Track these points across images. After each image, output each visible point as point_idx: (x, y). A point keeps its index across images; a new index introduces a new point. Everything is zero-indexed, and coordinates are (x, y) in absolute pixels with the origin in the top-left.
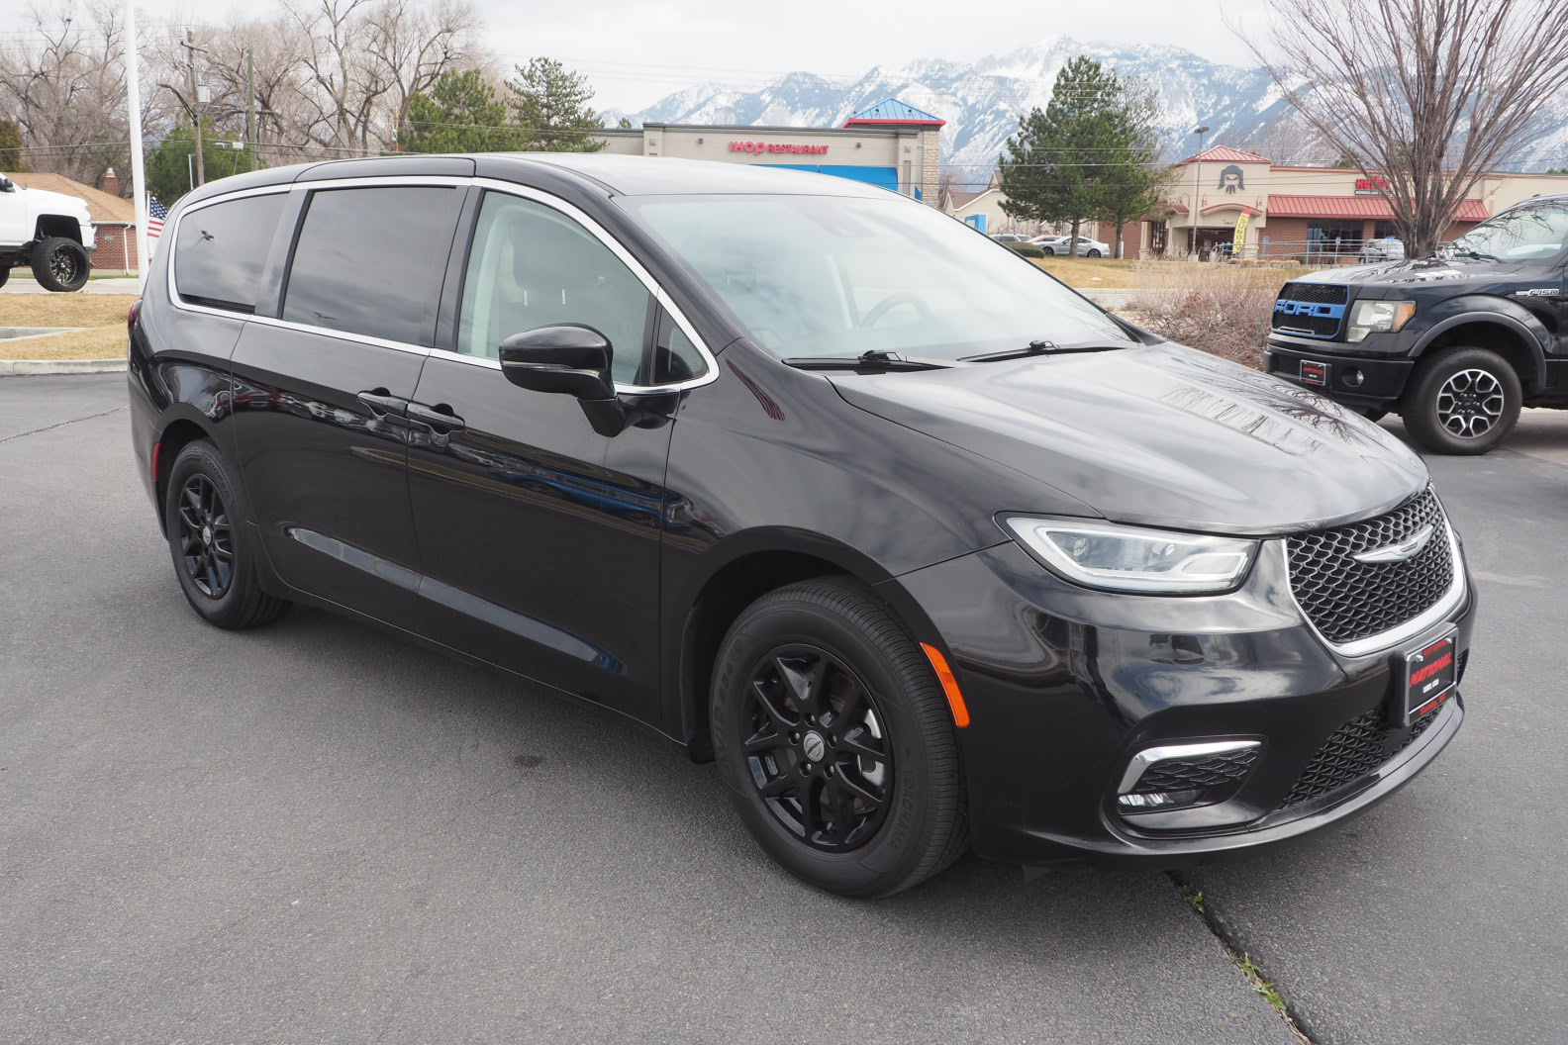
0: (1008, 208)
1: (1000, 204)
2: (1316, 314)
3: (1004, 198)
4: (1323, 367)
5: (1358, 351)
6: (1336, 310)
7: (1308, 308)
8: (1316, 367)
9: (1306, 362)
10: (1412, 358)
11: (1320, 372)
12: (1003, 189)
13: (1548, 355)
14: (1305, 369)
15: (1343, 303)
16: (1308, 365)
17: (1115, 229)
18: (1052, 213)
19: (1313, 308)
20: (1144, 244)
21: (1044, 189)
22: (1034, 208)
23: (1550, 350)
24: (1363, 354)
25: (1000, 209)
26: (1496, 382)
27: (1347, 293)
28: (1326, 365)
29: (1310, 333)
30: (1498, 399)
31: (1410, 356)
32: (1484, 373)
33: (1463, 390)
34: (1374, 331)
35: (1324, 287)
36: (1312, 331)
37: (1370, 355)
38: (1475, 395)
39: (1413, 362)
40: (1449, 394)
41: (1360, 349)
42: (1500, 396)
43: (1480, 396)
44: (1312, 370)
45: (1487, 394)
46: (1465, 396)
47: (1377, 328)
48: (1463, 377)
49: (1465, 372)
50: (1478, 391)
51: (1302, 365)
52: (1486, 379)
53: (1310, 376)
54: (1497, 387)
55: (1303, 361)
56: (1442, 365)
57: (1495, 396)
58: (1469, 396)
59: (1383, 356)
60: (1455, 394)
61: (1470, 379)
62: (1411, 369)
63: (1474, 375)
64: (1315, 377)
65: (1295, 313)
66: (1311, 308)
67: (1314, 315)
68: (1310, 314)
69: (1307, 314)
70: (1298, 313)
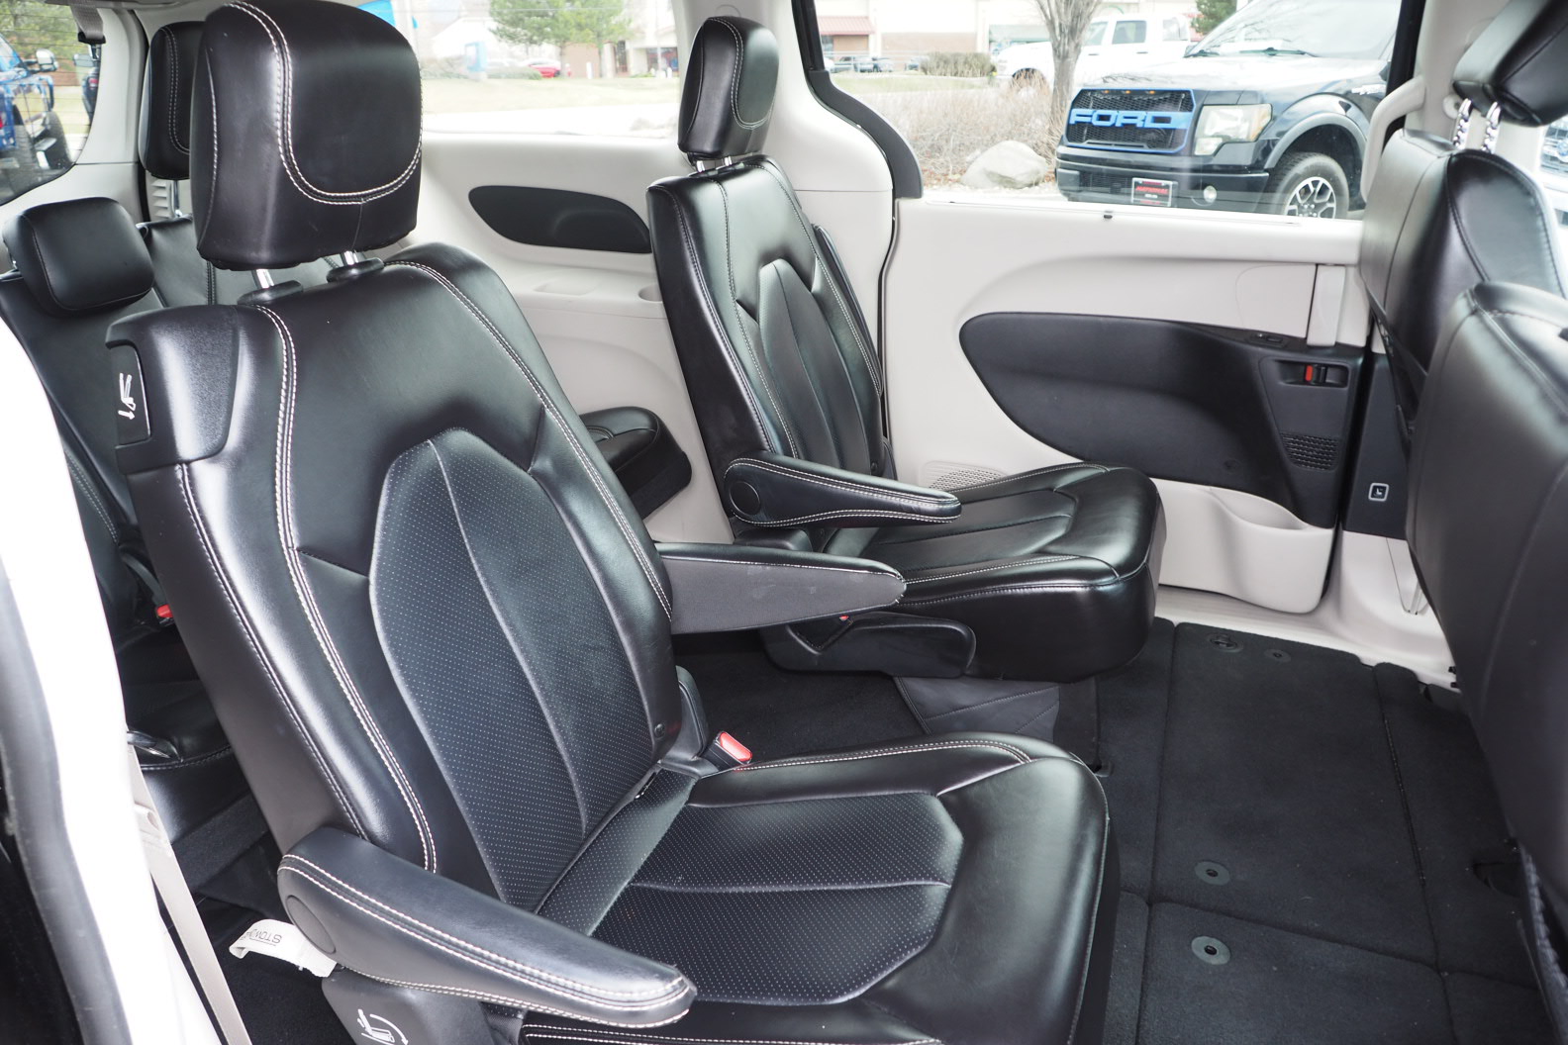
0: (501, 34)
1: (490, 30)
2: (1149, 124)
3: (494, 25)
4: (1167, 187)
5: (1211, 166)
6: (1179, 119)
7: (1135, 118)
8: (1159, 186)
9: (1141, 180)
10: (1268, 170)
11: (1163, 191)
12: (491, 14)
14: (1138, 188)
15: (1190, 110)
16: (1144, 185)
17: (597, 50)
18: (537, 36)
19: (1144, 119)
20: (609, 65)
21: (529, 15)
22: (522, 33)
25: (492, 35)
26: (1331, 190)
27: (1190, 98)
28: (1170, 183)
29: (1142, 147)
30: (1332, 209)
31: (1266, 167)
32: (1322, 181)
33: (1305, 201)
34: (1227, 141)
35: (1152, 92)
36: (1145, 145)
37: (1225, 169)
38: (1313, 206)
39: (1267, 174)
40: (1295, 207)
41: (1212, 163)
42: (1333, 205)
43: (1318, 206)
44: (1151, 190)
45: (1324, 204)
46: (1306, 206)
47: (1229, 137)
48: (1306, 188)
49: (1308, 181)
50: (1316, 201)
51: (1137, 184)
52: (1324, 188)
53: (1147, 196)
54: (1332, 195)
55: (1135, 179)
56: (1291, 175)
57: (1329, 205)
58: (1309, 207)
59: (1238, 169)
60: (1299, 206)
61: (1312, 189)
62: (1265, 181)
63: (1315, 183)
64: (1156, 197)
65: (1114, 125)
66: (1141, 117)
67: (1146, 126)
68: (1139, 124)
69: (1134, 125)
70: (1118, 124)
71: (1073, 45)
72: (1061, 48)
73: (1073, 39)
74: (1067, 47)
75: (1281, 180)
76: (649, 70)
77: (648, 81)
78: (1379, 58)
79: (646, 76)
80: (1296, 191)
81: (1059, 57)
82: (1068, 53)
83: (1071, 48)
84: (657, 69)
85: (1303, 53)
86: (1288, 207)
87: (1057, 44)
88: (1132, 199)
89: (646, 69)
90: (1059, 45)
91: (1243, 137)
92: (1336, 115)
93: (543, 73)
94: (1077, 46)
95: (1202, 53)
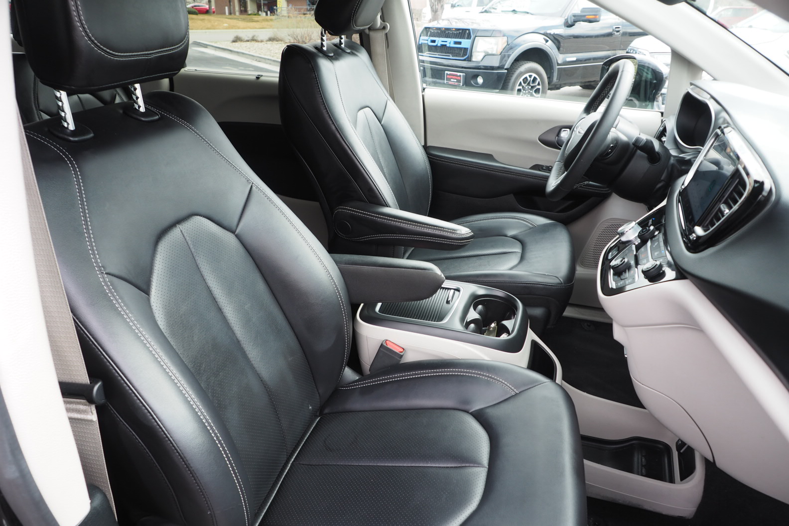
2: (453, 45)
4: (460, 76)
5: (480, 66)
6: (465, 43)
7: (446, 42)
8: (457, 76)
9: (449, 72)
10: (506, 69)
11: (458, 78)
13: (558, 64)
14: (448, 76)
15: (470, 39)
16: (450, 75)
19: (450, 42)
20: (237, 8)
23: (560, 62)
24: (482, 67)
26: (539, 80)
27: (470, 33)
28: (461, 74)
29: (449, 56)
30: (539, 89)
31: (505, 67)
32: (534, 75)
33: (526, 84)
34: (487, 55)
35: (454, 29)
36: (451, 55)
37: (486, 68)
38: (530, 87)
39: (506, 71)
40: (521, 87)
41: (480, 65)
42: (540, 87)
43: (532, 87)
44: (453, 77)
45: (535, 86)
46: (526, 87)
47: (488, 52)
48: (526, 78)
49: (527, 75)
50: (532, 85)
51: (447, 74)
52: (535, 79)
53: (452, 80)
54: (539, 82)
55: (446, 72)
56: (518, 72)
57: (538, 87)
58: (528, 88)
59: (492, 68)
60: (523, 87)
61: (529, 79)
62: (506, 74)
63: (530, 76)
64: (455, 80)
65: (437, 45)
66: (449, 42)
67: (451, 46)
68: (448, 45)
69: (446, 45)
70: (439, 45)
71: (440, 5)
72: (434, 7)
73: (440, 2)
74: (437, 6)
75: (513, 74)
76: (258, 11)
77: (255, 18)
78: (561, 17)
79: (255, 15)
80: (521, 80)
81: (433, 11)
82: (437, 10)
83: (439, 7)
84: (261, 11)
85: (528, 13)
86: (517, 87)
87: (432, 4)
88: (445, 81)
89: (256, 11)
90: (433, 6)
91: (494, 52)
92: (541, 44)
93: (199, 11)
94: (442, 6)
95: (486, 11)
